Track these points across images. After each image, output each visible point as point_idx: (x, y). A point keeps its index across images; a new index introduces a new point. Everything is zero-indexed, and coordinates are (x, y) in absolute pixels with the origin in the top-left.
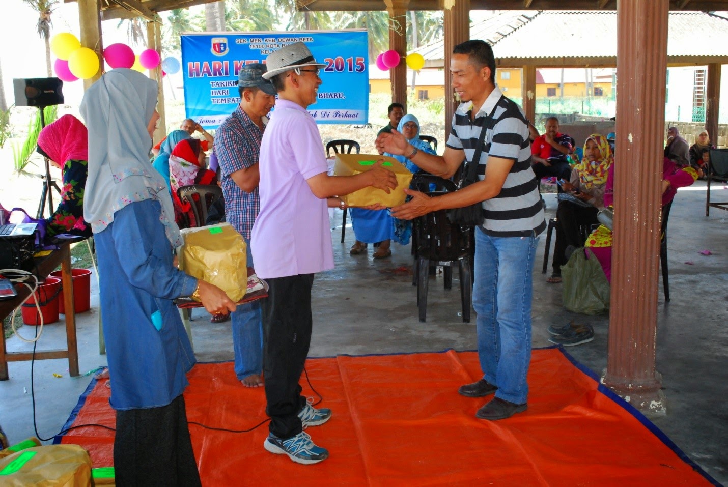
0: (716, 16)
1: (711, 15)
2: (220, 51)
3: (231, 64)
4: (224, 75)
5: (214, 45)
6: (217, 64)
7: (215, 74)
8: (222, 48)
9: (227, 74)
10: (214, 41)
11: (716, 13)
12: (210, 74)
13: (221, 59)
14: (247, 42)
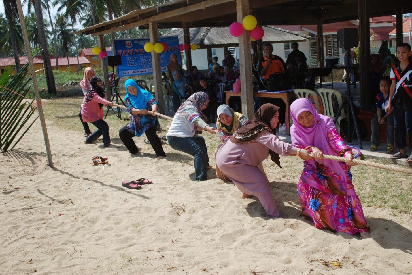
0: (267, 27)
1: (266, 27)
2: (129, 46)
3: (134, 50)
4: (131, 55)
5: (127, 43)
6: (128, 51)
7: (128, 55)
8: (130, 45)
9: (132, 54)
10: (127, 42)
11: (267, 26)
12: (126, 55)
13: (130, 49)
14: (138, 42)
